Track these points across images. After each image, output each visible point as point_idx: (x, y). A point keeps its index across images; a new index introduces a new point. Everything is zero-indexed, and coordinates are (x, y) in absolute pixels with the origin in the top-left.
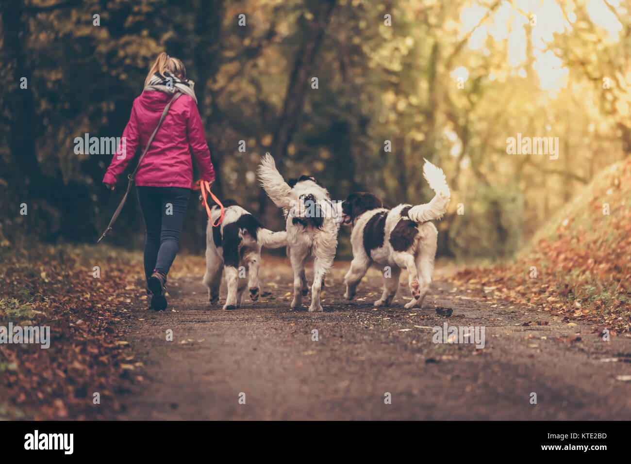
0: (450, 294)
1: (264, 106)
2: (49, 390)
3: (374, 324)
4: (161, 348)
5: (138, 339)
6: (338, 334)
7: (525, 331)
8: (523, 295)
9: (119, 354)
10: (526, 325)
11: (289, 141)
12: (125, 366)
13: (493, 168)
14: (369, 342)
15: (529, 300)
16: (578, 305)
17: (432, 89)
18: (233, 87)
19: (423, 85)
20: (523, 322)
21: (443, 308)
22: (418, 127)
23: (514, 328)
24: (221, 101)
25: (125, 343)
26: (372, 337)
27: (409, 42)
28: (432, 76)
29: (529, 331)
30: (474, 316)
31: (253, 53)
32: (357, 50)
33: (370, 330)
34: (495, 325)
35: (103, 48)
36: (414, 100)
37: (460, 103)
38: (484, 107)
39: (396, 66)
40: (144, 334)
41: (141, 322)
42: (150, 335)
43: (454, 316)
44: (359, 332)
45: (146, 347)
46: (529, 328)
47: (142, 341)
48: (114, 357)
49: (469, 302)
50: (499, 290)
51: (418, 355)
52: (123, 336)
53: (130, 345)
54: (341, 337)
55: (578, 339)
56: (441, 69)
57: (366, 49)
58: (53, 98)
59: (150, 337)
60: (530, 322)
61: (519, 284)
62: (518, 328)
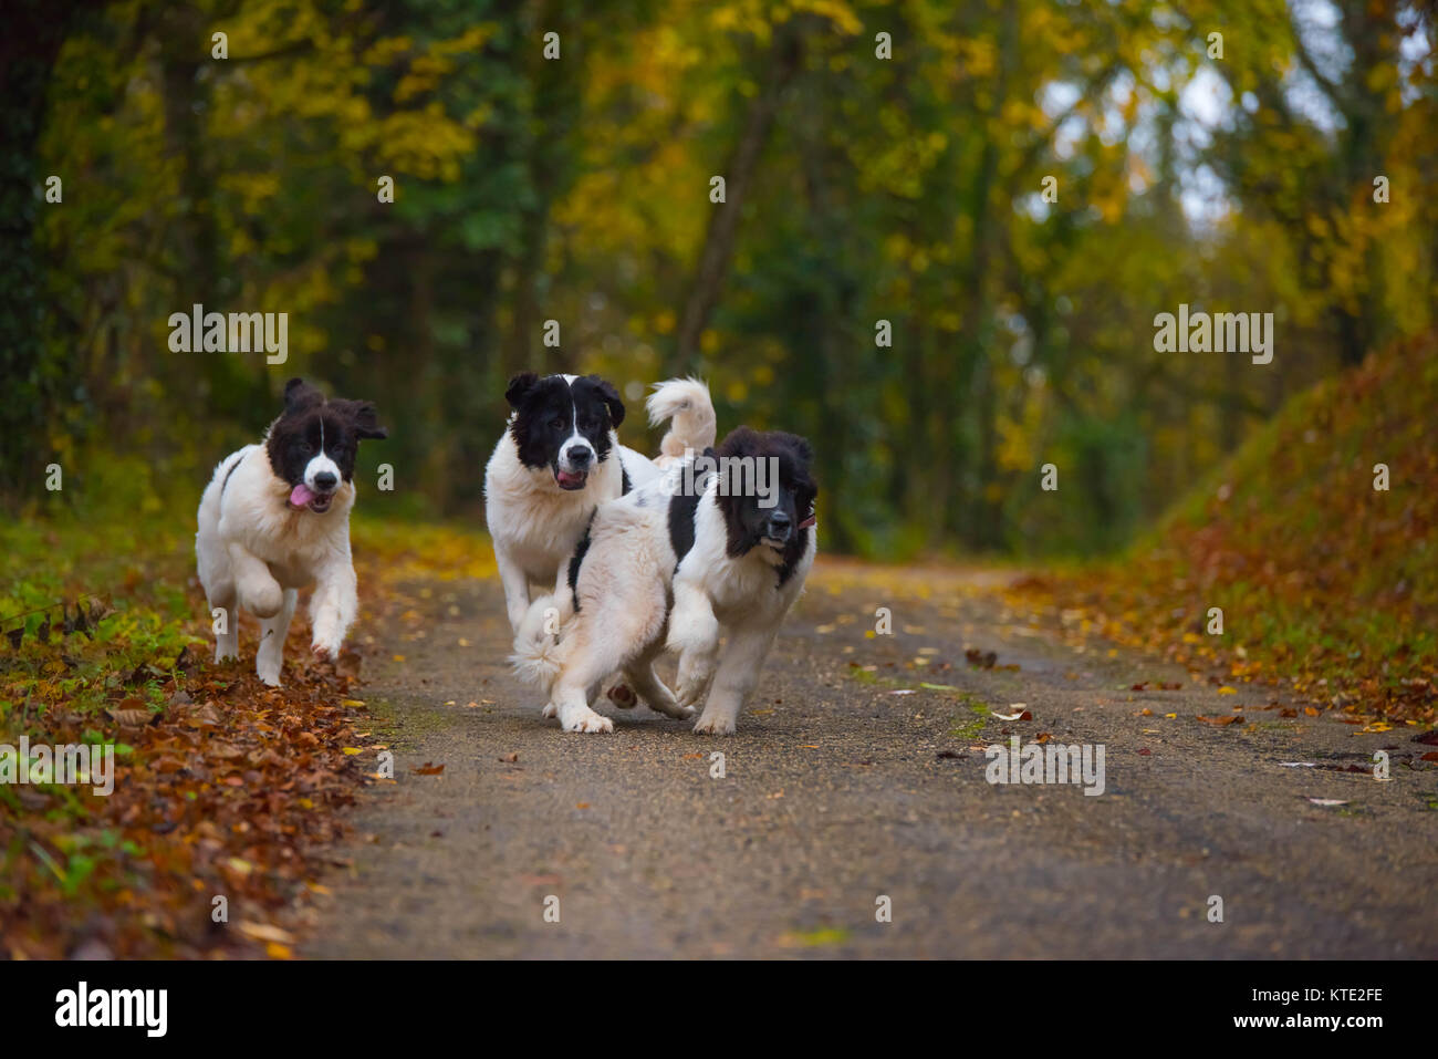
0: (995, 623)
1: (661, 258)
2: (192, 796)
3: (844, 680)
4: (429, 714)
5: (386, 696)
6: (772, 698)
7: (1135, 700)
8: (1137, 629)
9: (343, 726)
10: (1138, 688)
11: (705, 323)
12: (350, 751)
13: (1091, 386)
14: (831, 715)
15: (1146, 640)
16: (1241, 652)
17: (978, 234)
18: (601, 218)
19: (963, 225)
20: (1133, 684)
21: (977, 652)
22: (950, 305)
23: (1114, 694)
24: (580, 244)
25: (360, 704)
26: (837, 704)
27: (938, 142)
28: (980, 209)
29: (1143, 702)
30: (1038, 669)
31: (641, 155)
32: (838, 156)
33: (836, 689)
34: (1077, 688)
35: (355, 139)
36: (944, 253)
37: (1032, 259)
38: (1077, 269)
39: (911, 187)
40: (399, 688)
41: (398, 663)
42: (410, 689)
43: (1001, 668)
44: (812, 695)
45: (399, 712)
46: (1142, 694)
47: (393, 701)
48: (332, 732)
49: (1032, 640)
50: (1092, 619)
51: (923, 743)
52: (358, 690)
53: (369, 708)
54: (779, 702)
55: (1238, 721)
56: (996, 195)
57: (856, 153)
58: (257, 231)
59: (409, 693)
60: (1146, 683)
61: (1131, 607)
62: (1122, 695)
